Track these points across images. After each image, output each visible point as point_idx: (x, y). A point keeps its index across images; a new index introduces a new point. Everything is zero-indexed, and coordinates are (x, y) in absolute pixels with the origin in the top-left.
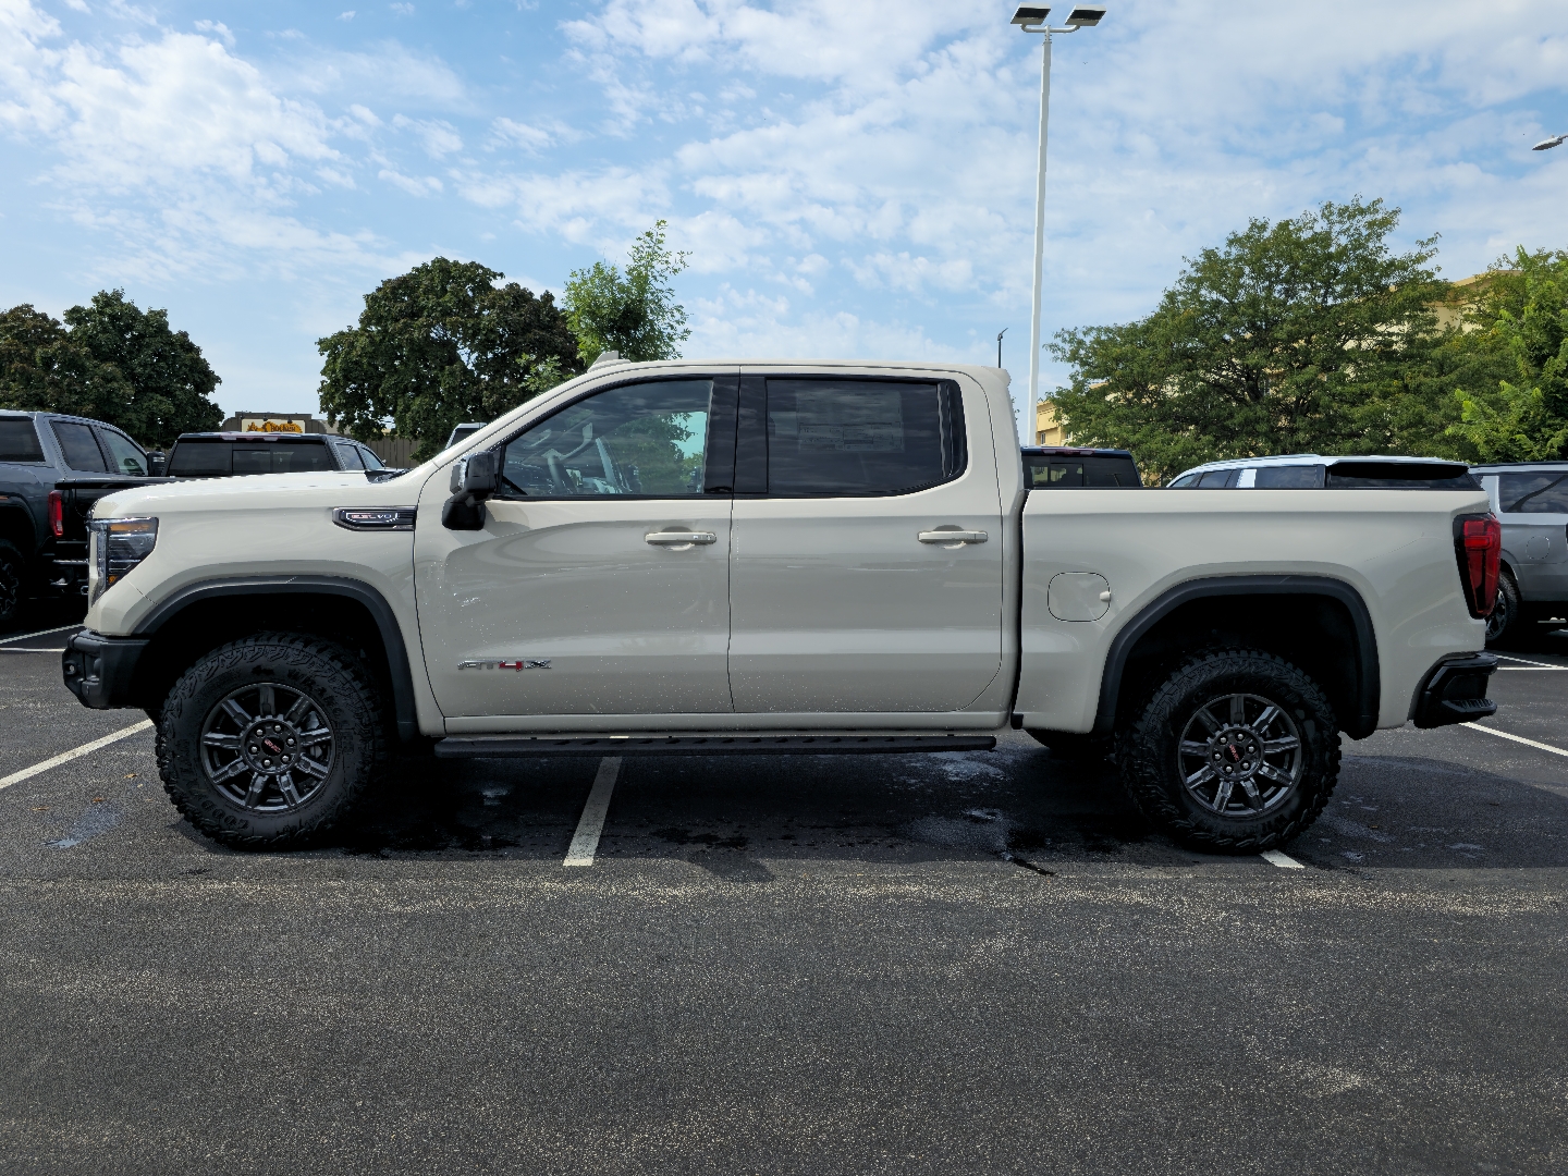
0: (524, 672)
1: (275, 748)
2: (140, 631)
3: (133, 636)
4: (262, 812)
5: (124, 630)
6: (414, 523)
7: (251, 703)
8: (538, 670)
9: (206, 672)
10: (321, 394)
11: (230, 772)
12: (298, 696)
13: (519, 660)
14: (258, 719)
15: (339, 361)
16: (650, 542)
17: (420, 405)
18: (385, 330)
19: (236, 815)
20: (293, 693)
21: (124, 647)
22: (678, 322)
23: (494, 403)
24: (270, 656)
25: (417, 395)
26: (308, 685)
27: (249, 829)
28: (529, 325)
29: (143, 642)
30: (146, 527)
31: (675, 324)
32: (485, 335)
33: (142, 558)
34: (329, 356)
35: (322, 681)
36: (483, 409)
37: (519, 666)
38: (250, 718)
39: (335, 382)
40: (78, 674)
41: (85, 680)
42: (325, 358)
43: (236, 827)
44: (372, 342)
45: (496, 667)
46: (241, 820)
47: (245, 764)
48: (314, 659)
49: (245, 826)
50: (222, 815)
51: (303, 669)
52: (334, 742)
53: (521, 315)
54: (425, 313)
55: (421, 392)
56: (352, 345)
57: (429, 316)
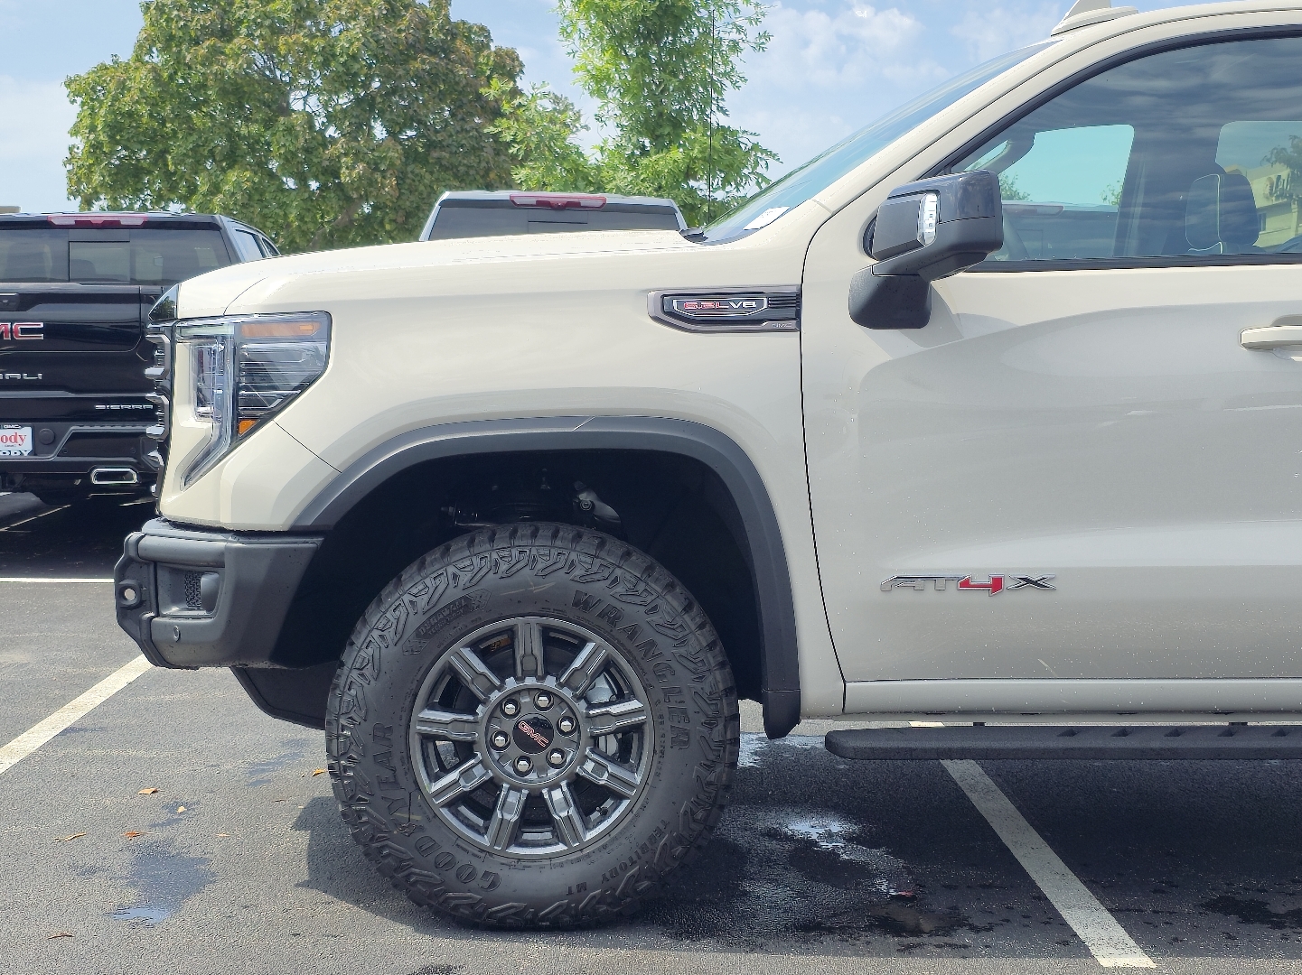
0: (1004, 597)
1: (538, 738)
2: (309, 522)
3: (294, 532)
4: (519, 859)
5: (278, 520)
6: (798, 316)
7: (499, 655)
8: (1031, 594)
9: (426, 598)
10: (69, 167)
11: (462, 782)
12: (583, 642)
13: (996, 574)
14: (511, 683)
15: (102, 112)
16: (1252, 347)
17: (238, 184)
18: (179, 60)
19: (476, 863)
20: (574, 635)
21: (279, 551)
22: (750, 20)
23: (360, 178)
24: (540, 566)
25: (230, 167)
26: (608, 622)
27: (500, 890)
28: (412, 46)
29: (311, 543)
30: (307, 328)
31: (745, 24)
32: (344, 64)
33: (303, 387)
34: (83, 104)
35: (634, 613)
36: (340, 186)
37: (997, 585)
38: (497, 683)
39: (95, 147)
40: (141, 605)
41: (158, 615)
42: (76, 108)
43: (473, 884)
44: (157, 80)
45: (953, 586)
46: (486, 874)
47: (486, 768)
48: (618, 572)
49: (493, 885)
50: (450, 864)
51: (598, 589)
52: (648, 729)
53: (400, 31)
54: (243, 31)
55: (235, 162)
56: (122, 87)
57: (250, 35)
